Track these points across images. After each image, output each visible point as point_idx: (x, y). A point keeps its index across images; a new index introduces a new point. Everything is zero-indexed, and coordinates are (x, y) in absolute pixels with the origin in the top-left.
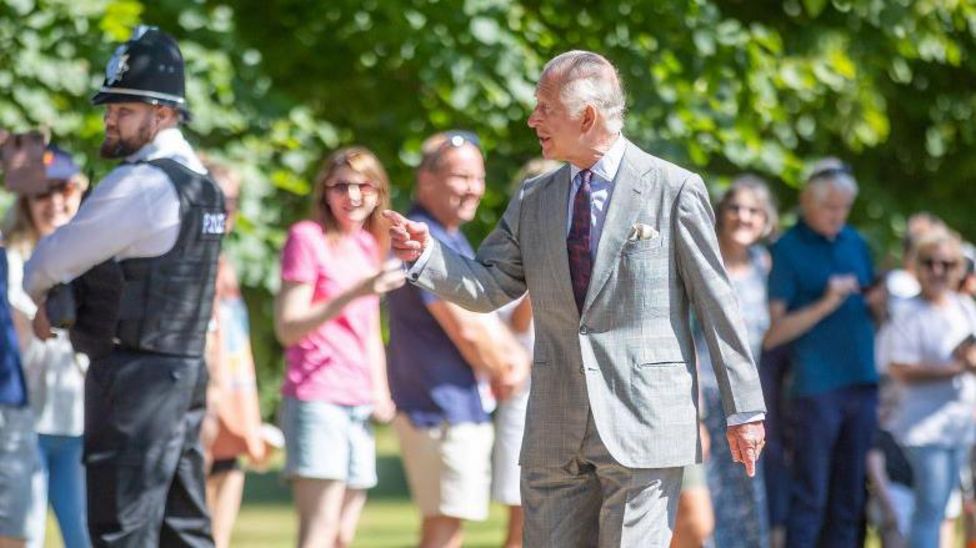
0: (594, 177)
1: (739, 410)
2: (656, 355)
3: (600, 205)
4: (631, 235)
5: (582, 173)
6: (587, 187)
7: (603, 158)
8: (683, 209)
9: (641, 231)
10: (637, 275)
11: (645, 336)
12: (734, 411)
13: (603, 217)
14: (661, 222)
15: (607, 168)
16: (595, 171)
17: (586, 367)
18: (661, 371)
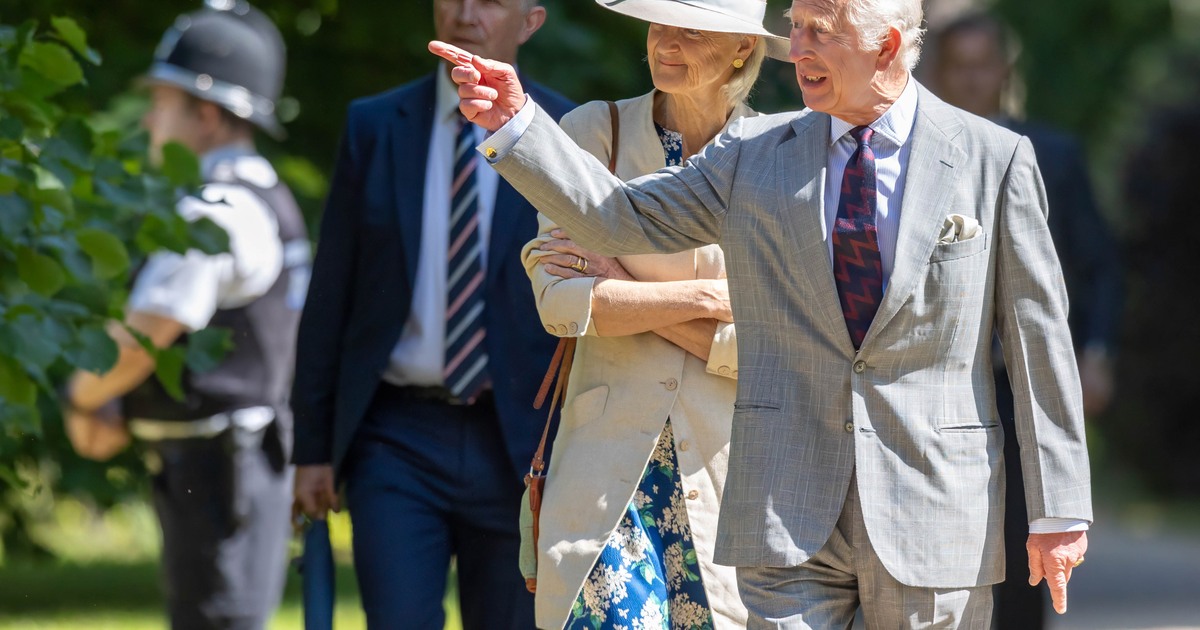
0: (876, 137)
1: (1049, 512)
2: (959, 414)
3: (891, 183)
4: (944, 233)
5: (857, 133)
6: (868, 153)
7: (892, 109)
8: (1016, 192)
9: (960, 227)
10: (951, 293)
11: (946, 385)
12: (1042, 515)
13: (897, 201)
14: (983, 212)
15: (895, 124)
16: (877, 129)
17: (857, 426)
18: (965, 438)
